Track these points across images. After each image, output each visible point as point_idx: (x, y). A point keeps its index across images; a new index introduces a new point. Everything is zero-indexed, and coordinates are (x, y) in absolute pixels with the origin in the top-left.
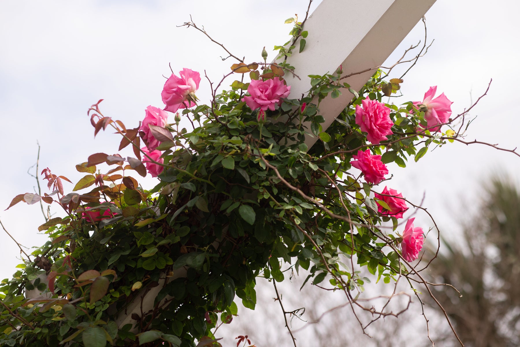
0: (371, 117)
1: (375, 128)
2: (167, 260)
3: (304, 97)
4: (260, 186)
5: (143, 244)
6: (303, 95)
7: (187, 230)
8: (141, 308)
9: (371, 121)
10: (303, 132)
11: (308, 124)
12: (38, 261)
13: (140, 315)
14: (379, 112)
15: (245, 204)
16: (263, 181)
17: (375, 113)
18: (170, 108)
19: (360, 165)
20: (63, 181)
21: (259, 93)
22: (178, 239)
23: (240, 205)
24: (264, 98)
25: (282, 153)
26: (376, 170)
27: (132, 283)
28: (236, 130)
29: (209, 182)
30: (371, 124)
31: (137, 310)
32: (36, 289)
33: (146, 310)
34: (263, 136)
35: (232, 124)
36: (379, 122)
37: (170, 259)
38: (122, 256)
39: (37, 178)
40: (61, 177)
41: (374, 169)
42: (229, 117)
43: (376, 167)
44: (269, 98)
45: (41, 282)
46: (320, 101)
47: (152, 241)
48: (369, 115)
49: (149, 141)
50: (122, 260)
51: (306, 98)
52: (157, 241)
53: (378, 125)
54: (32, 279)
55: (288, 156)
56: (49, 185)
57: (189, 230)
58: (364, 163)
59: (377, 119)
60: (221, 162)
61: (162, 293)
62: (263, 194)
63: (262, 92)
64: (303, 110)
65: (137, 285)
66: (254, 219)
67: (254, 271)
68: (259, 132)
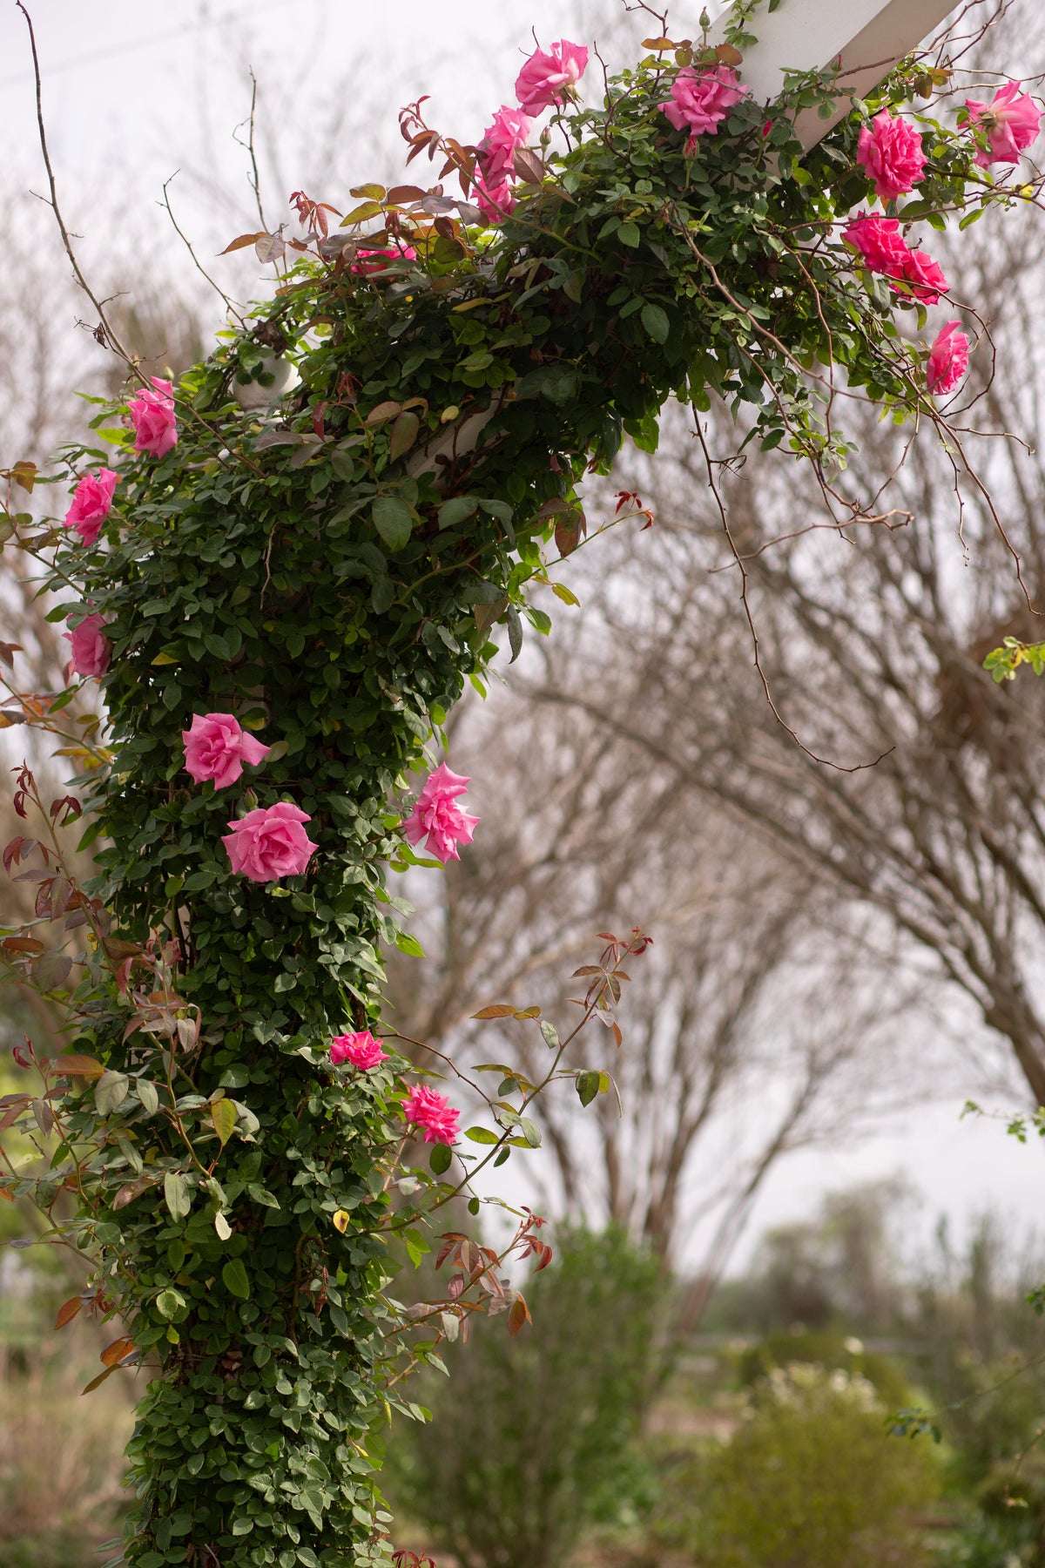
0: (884, 154)
1: (890, 173)
2: (506, 373)
3: (771, 104)
4: (681, 271)
5: (466, 343)
6: (769, 100)
7: (545, 324)
8: (454, 447)
9: (884, 160)
10: (764, 174)
11: (774, 156)
12: (260, 331)
13: (450, 456)
14: (901, 144)
15: (652, 301)
16: (686, 263)
17: (893, 145)
18: (530, 108)
19: (858, 241)
20: (327, 213)
21: (691, 101)
22: (528, 340)
23: (645, 304)
24: (699, 110)
25: (723, 212)
26: (888, 252)
27: (442, 408)
28: (647, 168)
29: (593, 254)
30: (883, 166)
31: (446, 449)
32: (255, 383)
33: (462, 450)
34: (692, 182)
35: (639, 156)
36: (899, 162)
37: (512, 370)
38: (427, 360)
39: (251, 149)
40: (323, 205)
41: (883, 250)
42: (633, 142)
43: (886, 246)
44: (709, 109)
45: (264, 371)
46: (798, 112)
47: (482, 338)
48: (881, 149)
49: (490, 174)
50: (428, 366)
51: (774, 107)
52: (490, 337)
53: (898, 167)
54: (249, 365)
55: (733, 219)
56: (302, 219)
57: (548, 324)
58: (866, 237)
59: (895, 156)
60: (615, 232)
61: (492, 423)
62: (685, 287)
63: (696, 98)
64: (765, 134)
65: (450, 413)
66: (666, 333)
67: (659, 392)
68: (685, 173)
